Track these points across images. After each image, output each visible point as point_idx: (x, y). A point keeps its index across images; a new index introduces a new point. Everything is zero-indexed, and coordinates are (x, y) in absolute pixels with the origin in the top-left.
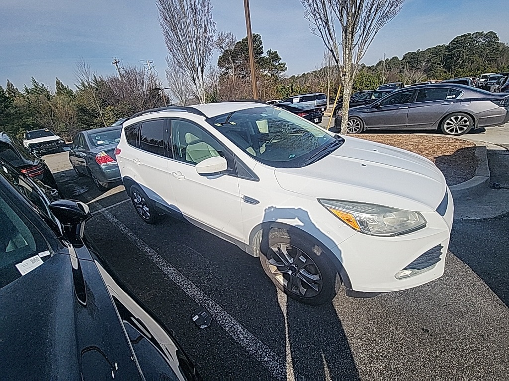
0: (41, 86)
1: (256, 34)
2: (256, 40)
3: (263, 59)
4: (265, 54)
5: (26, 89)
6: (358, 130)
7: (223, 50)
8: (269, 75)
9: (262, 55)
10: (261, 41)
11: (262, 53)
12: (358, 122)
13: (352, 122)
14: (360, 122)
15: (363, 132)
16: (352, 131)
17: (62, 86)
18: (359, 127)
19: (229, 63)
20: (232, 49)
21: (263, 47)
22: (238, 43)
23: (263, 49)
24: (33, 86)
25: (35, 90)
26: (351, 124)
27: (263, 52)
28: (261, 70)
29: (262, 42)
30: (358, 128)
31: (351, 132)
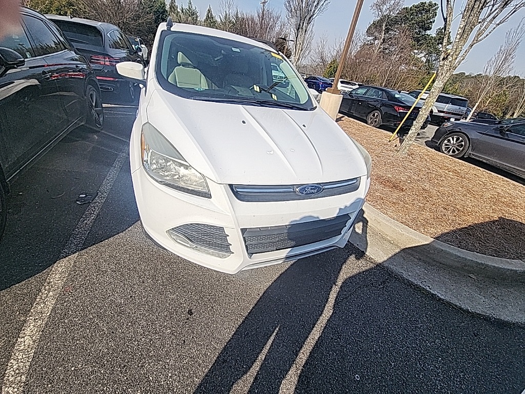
0: (194, 9)
1: (434, 3)
2: (429, 10)
3: (425, 37)
4: (433, 31)
5: (182, 9)
6: (457, 152)
7: (380, 13)
8: (424, 60)
9: (428, 32)
10: (436, 13)
11: (429, 29)
12: (463, 143)
13: (455, 139)
14: (466, 143)
15: (462, 158)
16: (449, 152)
17: (211, 14)
18: (461, 149)
19: (380, 33)
20: (393, 15)
21: (434, 22)
22: (404, 8)
23: (433, 24)
24: (187, 7)
25: (188, 12)
26: (452, 142)
27: (431, 28)
28: (416, 51)
29: (436, 15)
30: (458, 150)
31: (445, 152)
